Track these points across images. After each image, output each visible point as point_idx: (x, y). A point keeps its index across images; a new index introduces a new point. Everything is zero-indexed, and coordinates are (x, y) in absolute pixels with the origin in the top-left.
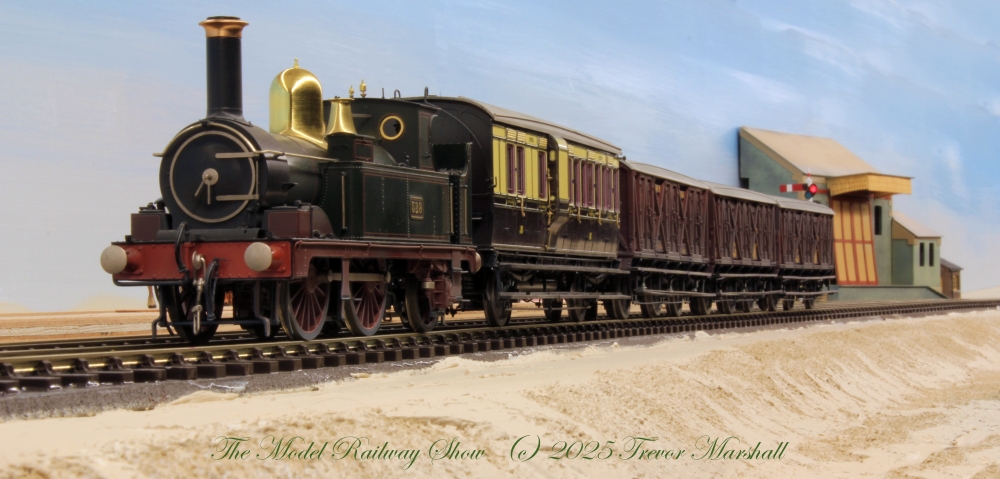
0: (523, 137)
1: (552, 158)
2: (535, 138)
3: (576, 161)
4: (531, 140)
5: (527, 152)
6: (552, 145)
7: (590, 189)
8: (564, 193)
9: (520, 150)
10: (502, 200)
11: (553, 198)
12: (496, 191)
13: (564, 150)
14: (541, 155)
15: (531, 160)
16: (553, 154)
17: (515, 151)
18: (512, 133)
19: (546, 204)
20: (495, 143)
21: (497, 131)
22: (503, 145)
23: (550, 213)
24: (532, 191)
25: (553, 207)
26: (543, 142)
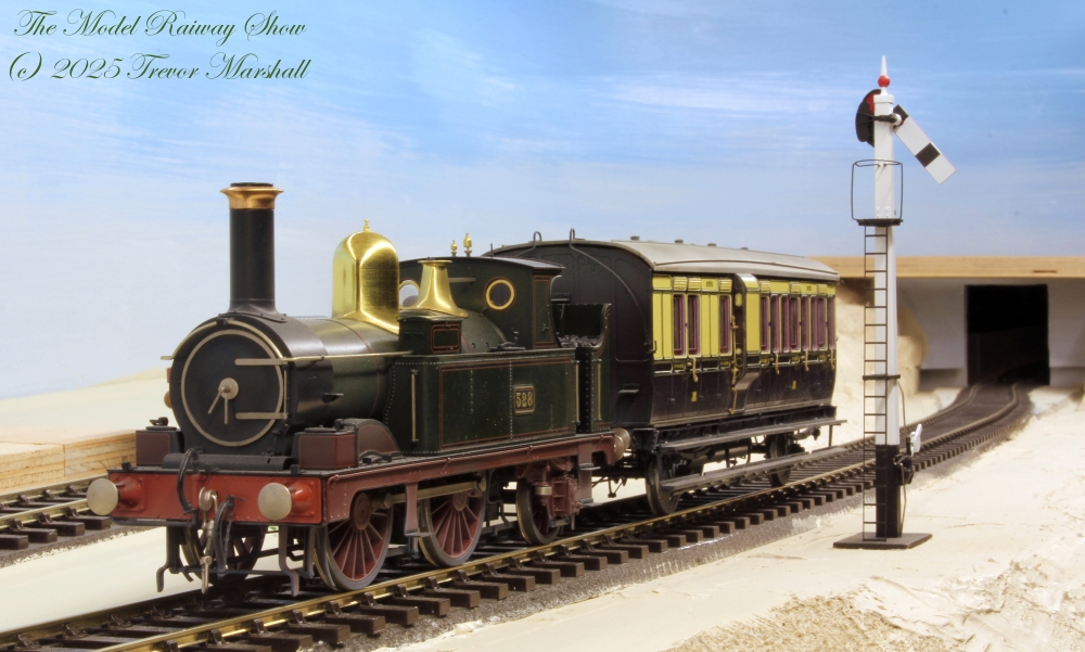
0: (696, 283)
1: (739, 302)
2: (715, 281)
3: (774, 299)
4: (709, 284)
5: (703, 301)
6: (738, 287)
7: (795, 328)
8: (753, 343)
9: (693, 298)
10: (666, 365)
11: (738, 351)
12: (657, 356)
13: (754, 292)
14: (723, 300)
15: (709, 310)
16: (739, 298)
17: (686, 304)
18: (681, 282)
19: (730, 359)
20: (656, 298)
21: (658, 283)
22: (668, 298)
23: (735, 370)
24: (709, 345)
25: (739, 362)
26: (727, 284)
